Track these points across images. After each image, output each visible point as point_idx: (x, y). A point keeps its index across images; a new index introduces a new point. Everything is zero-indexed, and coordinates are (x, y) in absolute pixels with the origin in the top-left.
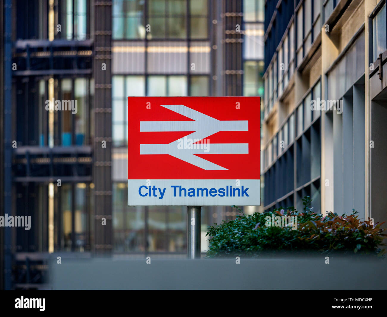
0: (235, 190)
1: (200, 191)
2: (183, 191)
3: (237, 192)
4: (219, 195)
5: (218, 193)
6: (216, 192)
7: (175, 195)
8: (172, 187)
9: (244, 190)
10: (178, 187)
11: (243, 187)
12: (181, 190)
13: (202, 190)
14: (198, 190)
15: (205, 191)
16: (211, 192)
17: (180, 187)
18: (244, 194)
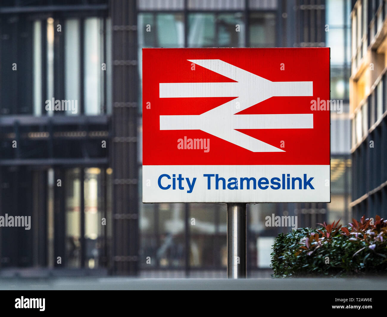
0: (294, 180)
1: (245, 182)
2: (221, 182)
3: (297, 182)
4: (272, 187)
5: (270, 184)
6: (267, 182)
7: (209, 188)
8: (205, 175)
9: (307, 180)
10: (213, 175)
11: (305, 176)
12: (217, 180)
13: (248, 180)
14: (242, 180)
15: (252, 182)
16: (260, 183)
17: (217, 175)
18: (308, 186)
